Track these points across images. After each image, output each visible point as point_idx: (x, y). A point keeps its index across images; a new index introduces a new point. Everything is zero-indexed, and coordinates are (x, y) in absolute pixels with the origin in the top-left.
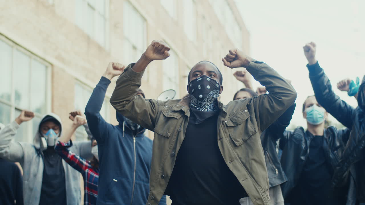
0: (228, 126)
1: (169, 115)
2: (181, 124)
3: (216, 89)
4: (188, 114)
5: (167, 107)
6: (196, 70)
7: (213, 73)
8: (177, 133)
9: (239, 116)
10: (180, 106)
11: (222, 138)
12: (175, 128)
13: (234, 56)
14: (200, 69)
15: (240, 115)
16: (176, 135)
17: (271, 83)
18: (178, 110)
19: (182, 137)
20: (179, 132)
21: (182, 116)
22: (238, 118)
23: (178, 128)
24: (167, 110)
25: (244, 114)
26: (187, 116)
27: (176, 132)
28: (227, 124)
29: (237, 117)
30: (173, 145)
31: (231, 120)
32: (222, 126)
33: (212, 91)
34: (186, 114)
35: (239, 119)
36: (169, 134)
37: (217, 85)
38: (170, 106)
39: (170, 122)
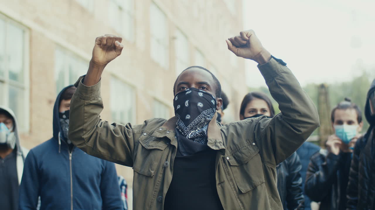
0: (231, 164)
1: (150, 146)
2: (168, 156)
3: (211, 107)
4: (175, 143)
5: (145, 134)
6: (181, 82)
7: (205, 85)
8: (163, 170)
9: (244, 151)
10: (165, 131)
11: (223, 182)
12: (160, 162)
13: (245, 42)
14: (187, 79)
15: (245, 149)
16: (162, 172)
17: (290, 101)
18: (162, 136)
19: (170, 176)
20: (165, 168)
21: (167, 146)
22: (243, 154)
23: (163, 162)
24: (146, 139)
25: (251, 149)
26: (174, 146)
27: (161, 168)
28: (229, 161)
29: (241, 153)
30: (158, 188)
31: (233, 156)
32: (224, 164)
33: (206, 111)
34: (172, 143)
35: (244, 156)
36: (153, 172)
37: (213, 101)
38: (150, 131)
39: (152, 155)
